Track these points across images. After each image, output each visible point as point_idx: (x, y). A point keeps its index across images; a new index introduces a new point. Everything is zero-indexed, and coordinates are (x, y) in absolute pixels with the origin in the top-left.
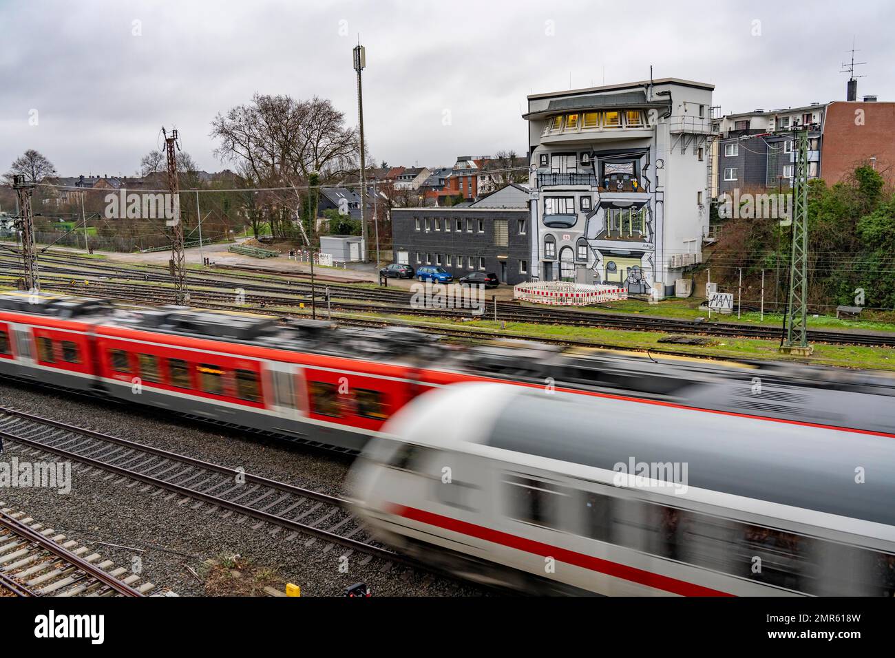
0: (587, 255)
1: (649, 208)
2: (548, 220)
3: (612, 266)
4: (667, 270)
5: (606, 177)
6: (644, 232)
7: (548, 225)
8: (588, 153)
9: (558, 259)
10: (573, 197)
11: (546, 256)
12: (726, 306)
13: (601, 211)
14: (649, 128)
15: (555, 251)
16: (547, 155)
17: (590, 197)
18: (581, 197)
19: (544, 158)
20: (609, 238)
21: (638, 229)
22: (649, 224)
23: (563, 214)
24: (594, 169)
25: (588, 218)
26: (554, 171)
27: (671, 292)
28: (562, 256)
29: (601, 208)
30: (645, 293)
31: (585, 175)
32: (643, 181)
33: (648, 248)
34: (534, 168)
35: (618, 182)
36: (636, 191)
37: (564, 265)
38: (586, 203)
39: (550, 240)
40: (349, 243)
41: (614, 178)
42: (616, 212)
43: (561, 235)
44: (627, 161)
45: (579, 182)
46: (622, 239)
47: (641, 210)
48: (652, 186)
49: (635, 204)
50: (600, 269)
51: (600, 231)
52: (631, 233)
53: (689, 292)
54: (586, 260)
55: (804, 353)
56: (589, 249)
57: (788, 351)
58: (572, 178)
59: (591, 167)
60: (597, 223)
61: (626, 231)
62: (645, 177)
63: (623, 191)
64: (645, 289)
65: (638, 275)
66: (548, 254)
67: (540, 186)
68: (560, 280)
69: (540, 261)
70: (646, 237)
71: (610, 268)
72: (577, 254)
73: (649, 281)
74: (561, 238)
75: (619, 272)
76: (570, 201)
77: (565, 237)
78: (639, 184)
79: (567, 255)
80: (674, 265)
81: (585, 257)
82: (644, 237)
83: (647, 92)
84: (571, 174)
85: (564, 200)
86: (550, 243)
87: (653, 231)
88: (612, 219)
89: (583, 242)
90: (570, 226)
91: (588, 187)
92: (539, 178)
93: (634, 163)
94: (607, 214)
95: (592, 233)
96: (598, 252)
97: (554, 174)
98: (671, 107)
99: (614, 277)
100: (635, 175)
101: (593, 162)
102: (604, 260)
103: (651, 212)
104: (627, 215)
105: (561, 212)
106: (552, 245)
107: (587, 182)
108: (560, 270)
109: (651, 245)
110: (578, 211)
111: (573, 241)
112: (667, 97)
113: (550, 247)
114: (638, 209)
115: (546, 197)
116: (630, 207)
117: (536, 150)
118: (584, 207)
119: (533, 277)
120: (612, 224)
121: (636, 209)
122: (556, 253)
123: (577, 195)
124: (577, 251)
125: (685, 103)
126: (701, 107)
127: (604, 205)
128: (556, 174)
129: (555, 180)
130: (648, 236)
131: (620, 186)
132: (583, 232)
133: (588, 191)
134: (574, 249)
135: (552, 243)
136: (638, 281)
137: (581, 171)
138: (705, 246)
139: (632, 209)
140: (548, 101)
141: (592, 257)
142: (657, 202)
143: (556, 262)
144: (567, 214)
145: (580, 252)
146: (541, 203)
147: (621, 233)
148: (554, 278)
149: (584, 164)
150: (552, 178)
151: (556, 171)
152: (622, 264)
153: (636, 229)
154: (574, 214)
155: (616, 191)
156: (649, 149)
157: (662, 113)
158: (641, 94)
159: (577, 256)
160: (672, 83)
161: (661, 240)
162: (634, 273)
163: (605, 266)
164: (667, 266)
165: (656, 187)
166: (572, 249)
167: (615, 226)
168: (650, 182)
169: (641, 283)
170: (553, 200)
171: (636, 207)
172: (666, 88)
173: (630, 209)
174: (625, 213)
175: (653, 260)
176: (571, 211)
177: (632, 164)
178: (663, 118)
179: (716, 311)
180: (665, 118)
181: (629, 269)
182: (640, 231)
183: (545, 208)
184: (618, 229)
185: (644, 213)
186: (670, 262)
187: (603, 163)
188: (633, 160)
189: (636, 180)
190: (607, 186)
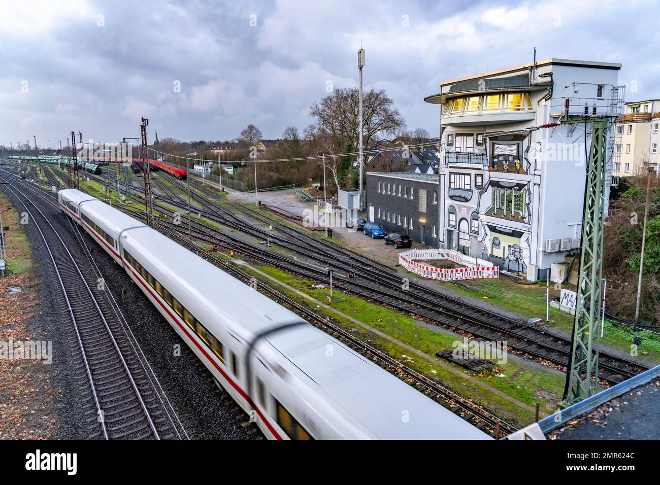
0: (478, 228)
1: (529, 189)
2: (453, 193)
3: (497, 242)
4: (541, 254)
5: (495, 158)
6: (524, 214)
7: (452, 197)
8: (482, 134)
9: (457, 229)
10: (469, 174)
11: (449, 224)
13: (490, 189)
14: (531, 111)
15: (456, 221)
16: (452, 135)
17: (482, 175)
18: (476, 175)
19: (450, 138)
20: (496, 215)
21: (519, 209)
22: (528, 205)
23: (462, 189)
24: (486, 149)
25: (481, 194)
26: (457, 150)
27: (543, 276)
28: (460, 227)
29: (490, 186)
30: (523, 272)
31: (479, 155)
32: (525, 163)
33: (526, 229)
34: (443, 146)
35: (504, 162)
36: (518, 172)
37: (461, 235)
38: (479, 179)
39: (452, 211)
40: (352, 196)
41: (501, 158)
42: (502, 192)
43: (460, 206)
44: (512, 142)
45: (474, 161)
46: (506, 218)
47: (522, 191)
48: (532, 167)
49: (517, 185)
50: (488, 243)
51: (489, 208)
52: (513, 213)
53: (563, 278)
54: (477, 233)
56: (480, 223)
58: (470, 156)
59: (484, 147)
60: (487, 200)
61: (509, 210)
62: (527, 159)
63: (508, 172)
64: (523, 268)
65: (517, 254)
66: (451, 223)
67: (447, 162)
68: (458, 250)
69: (445, 229)
70: (525, 218)
71: (496, 244)
72: (471, 226)
73: (527, 261)
74: (460, 211)
75: (502, 248)
76: (467, 177)
77: (464, 210)
79: (464, 226)
80: (548, 250)
81: (476, 230)
82: (523, 218)
83: (531, 74)
84: (469, 153)
85: (463, 176)
86: (452, 213)
87: (531, 213)
88: (498, 197)
89: (476, 216)
90: (467, 200)
91: (481, 166)
92: (447, 155)
94: (494, 193)
95: (483, 210)
96: (486, 226)
97: (457, 152)
98: (552, 89)
99: (498, 253)
100: (518, 157)
101: (486, 143)
102: (491, 236)
103: (530, 193)
104: (510, 195)
105: (461, 187)
106: (454, 215)
107: (481, 162)
108: (459, 238)
109: (528, 226)
110: (473, 188)
111: (468, 214)
112: (548, 79)
113: (453, 217)
114: (519, 190)
115: (451, 173)
116: (513, 187)
117: (445, 130)
118: (478, 184)
119: (440, 241)
120: (498, 202)
121: (518, 190)
122: (456, 223)
123: (473, 172)
124: (471, 224)
125: (574, 84)
126: (600, 88)
127: (494, 184)
129: (457, 158)
130: (527, 218)
131: (506, 167)
132: (476, 207)
133: (480, 169)
134: (469, 221)
136: (517, 260)
137: (476, 151)
139: (515, 190)
140: (449, 87)
141: (482, 232)
142: (535, 184)
143: (456, 231)
144: (465, 190)
145: (473, 225)
146: (447, 177)
147: (505, 212)
148: (454, 245)
149: (478, 144)
150: (455, 156)
151: (459, 150)
152: (506, 241)
153: (517, 209)
154: (470, 190)
155: (502, 171)
156: (531, 131)
157: (543, 95)
158: (526, 77)
159: (471, 229)
160: (554, 64)
161: (537, 223)
162: (514, 252)
163: (491, 240)
164: (541, 249)
165: (535, 170)
166: (467, 221)
167: (501, 205)
168: (530, 164)
169: (520, 262)
170: (456, 175)
171: (518, 188)
172: (549, 69)
173: (513, 189)
174: (508, 193)
175: (530, 240)
176: (468, 187)
177: (516, 146)
178: (544, 100)
179: (567, 311)
180: (546, 100)
181: (510, 246)
182: (520, 212)
183: (450, 183)
184: (502, 208)
185: (524, 195)
186: (545, 246)
187: (493, 144)
188: (518, 142)
189: (519, 161)
190: (496, 166)
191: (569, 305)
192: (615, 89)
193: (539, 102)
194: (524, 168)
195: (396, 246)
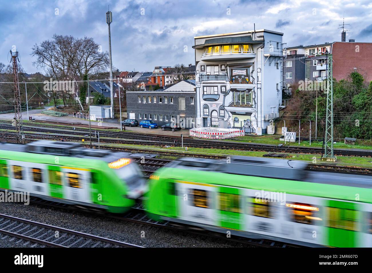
1: (254, 91)
2: (205, 97)
3: (237, 120)
4: (263, 121)
5: (233, 76)
6: (252, 103)
7: (205, 100)
8: (224, 65)
9: (210, 116)
10: (217, 86)
11: (204, 115)
12: (292, 138)
13: (231, 93)
14: (254, 53)
15: (209, 112)
17: (226, 86)
18: (221, 86)
19: (203, 67)
20: (235, 106)
22: (254, 99)
23: (212, 95)
24: (227, 73)
25: (225, 96)
26: (208, 74)
27: (265, 132)
28: (212, 115)
29: (231, 91)
30: (253, 132)
31: (223, 76)
32: (251, 79)
33: (254, 111)
34: (198, 72)
35: (239, 79)
36: (248, 83)
37: (213, 119)
38: (223, 88)
39: (206, 107)
40: (104, 109)
42: (238, 93)
43: (211, 104)
44: (243, 69)
45: (220, 79)
46: (241, 106)
47: (250, 92)
48: (256, 81)
49: (247, 89)
50: (231, 121)
51: (230, 103)
52: (246, 103)
53: (274, 132)
54: (224, 117)
55: (333, 160)
56: (225, 111)
57: (325, 159)
58: (217, 77)
60: (229, 99)
61: (244, 103)
62: (252, 77)
63: (242, 83)
64: (253, 130)
65: (249, 124)
66: (205, 113)
67: (201, 81)
68: (212, 127)
69: (201, 117)
70: (253, 105)
73: (255, 126)
74: (211, 106)
75: (240, 122)
76: (216, 88)
77: (213, 106)
78: (249, 80)
79: (215, 114)
80: (266, 119)
81: (223, 115)
82: (252, 105)
83: (253, 36)
84: (216, 75)
85: (213, 87)
86: (206, 108)
87: (256, 102)
88: (236, 96)
89: (222, 108)
90: (216, 100)
91: (224, 81)
92: (200, 77)
93: (247, 70)
94: (234, 94)
95: (227, 104)
96: (230, 113)
97: (208, 75)
98: (264, 43)
99: (237, 125)
101: (227, 70)
102: (233, 117)
103: (255, 93)
104: (244, 95)
105: (211, 94)
106: (207, 109)
107: (224, 79)
108: (211, 121)
109: (255, 109)
110: (220, 93)
111: (217, 107)
112: (262, 39)
114: (249, 92)
115: (204, 86)
116: (245, 91)
117: (199, 63)
118: (223, 91)
119: (198, 125)
120: (236, 99)
121: (248, 92)
123: (219, 85)
124: (219, 113)
125: (270, 41)
126: (278, 43)
127: (232, 90)
128: (209, 75)
129: (208, 78)
130: (254, 105)
131: (240, 81)
132: (222, 103)
133: (224, 83)
134: (218, 111)
135: (207, 108)
136: (249, 127)
137: (221, 73)
138: (280, 109)
139: (246, 92)
140: (205, 40)
141: (227, 115)
142: (258, 88)
144: (214, 94)
145: (221, 113)
146: (201, 89)
147: (241, 104)
148: (208, 125)
149: (222, 70)
150: (207, 77)
151: (209, 74)
152: (241, 119)
153: (248, 101)
154: (218, 94)
155: (238, 83)
156: (254, 63)
157: (260, 46)
158: (250, 37)
159: (219, 115)
160: (264, 32)
161: (260, 107)
162: (247, 123)
163: (233, 119)
164: (263, 119)
165: (258, 81)
166: (217, 111)
167: (238, 100)
168: (254, 79)
169: (251, 128)
170: (207, 87)
171: (248, 91)
172: (262, 34)
173: (245, 92)
174: (242, 94)
175: (256, 116)
176: (216, 93)
177: (246, 70)
178: (260, 48)
179: (288, 141)
180: (261, 48)
181: (245, 121)
182: (250, 103)
183: (204, 92)
184: (239, 102)
185: (252, 94)
186: (265, 117)
187: (232, 70)
188: (246, 68)
189: (248, 78)
190: (234, 81)
191: (289, 138)
192: (282, 44)
193: (258, 49)
194: (251, 81)
195: (173, 130)
